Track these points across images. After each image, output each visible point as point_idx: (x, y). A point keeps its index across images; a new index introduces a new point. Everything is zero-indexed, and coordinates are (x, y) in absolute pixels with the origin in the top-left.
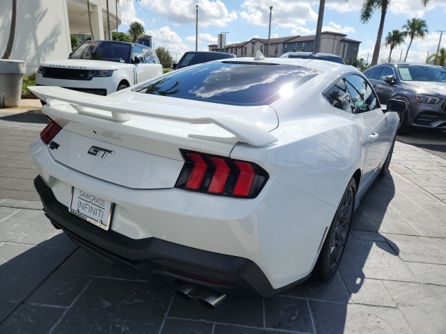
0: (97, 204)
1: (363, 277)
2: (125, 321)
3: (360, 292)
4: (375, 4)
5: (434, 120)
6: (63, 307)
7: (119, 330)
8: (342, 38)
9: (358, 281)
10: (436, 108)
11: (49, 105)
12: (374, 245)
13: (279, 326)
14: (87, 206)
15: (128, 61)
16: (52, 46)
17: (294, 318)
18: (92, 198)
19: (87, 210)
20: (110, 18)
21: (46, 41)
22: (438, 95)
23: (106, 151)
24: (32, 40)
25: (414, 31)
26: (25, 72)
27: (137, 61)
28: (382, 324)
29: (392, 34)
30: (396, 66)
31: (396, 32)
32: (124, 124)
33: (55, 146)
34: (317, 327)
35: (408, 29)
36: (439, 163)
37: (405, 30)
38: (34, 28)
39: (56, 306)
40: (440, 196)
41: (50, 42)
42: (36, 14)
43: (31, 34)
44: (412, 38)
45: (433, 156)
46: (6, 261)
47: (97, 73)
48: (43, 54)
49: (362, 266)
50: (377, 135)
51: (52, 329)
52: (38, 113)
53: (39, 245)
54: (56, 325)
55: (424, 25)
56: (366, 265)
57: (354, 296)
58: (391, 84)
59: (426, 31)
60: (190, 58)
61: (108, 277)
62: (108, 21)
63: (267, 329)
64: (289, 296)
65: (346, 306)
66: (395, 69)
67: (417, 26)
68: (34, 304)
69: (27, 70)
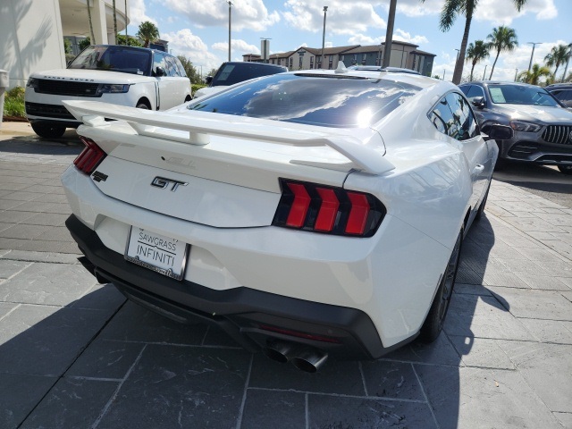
0: (164, 248)
1: (472, 337)
2: (197, 394)
3: (471, 353)
4: (458, 7)
5: (533, 152)
6: (116, 380)
7: (192, 404)
8: (412, 49)
9: (467, 341)
10: (536, 137)
11: (91, 125)
12: (480, 299)
13: (384, 393)
14: (150, 252)
15: (148, 72)
16: (39, 52)
17: (399, 385)
18: (157, 241)
19: (151, 256)
20: (117, 17)
21: (30, 44)
22: (538, 122)
23: (176, 182)
24: (12, 42)
25: (501, 42)
26: (8, 86)
27: (159, 73)
28: (502, 388)
29: (474, 45)
30: (486, 85)
31: (479, 43)
32: (205, 147)
33: (101, 177)
34: (428, 394)
35: (494, 40)
36: (541, 204)
37: (490, 41)
38: (15, 28)
39: (107, 379)
40: (548, 243)
41: (37, 45)
42: (17, 8)
43: (10, 35)
44: (499, 51)
45: (533, 196)
46: (29, 327)
47: (108, 88)
48: (27, 61)
49: (470, 324)
50: (482, 167)
51: (108, 405)
52: (28, 140)
53: (68, 306)
54: (111, 402)
55: (513, 35)
56: (473, 322)
57: (464, 358)
58: (481, 108)
59: (516, 43)
60: (229, 70)
61: (165, 343)
62: (115, 20)
63: (370, 398)
64: (389, 360)
65: (458, 369)
66: (484, 88)
67: (504, 36)
68: (77, 378)
69: (10, 83)
